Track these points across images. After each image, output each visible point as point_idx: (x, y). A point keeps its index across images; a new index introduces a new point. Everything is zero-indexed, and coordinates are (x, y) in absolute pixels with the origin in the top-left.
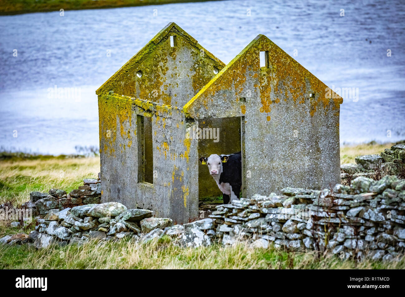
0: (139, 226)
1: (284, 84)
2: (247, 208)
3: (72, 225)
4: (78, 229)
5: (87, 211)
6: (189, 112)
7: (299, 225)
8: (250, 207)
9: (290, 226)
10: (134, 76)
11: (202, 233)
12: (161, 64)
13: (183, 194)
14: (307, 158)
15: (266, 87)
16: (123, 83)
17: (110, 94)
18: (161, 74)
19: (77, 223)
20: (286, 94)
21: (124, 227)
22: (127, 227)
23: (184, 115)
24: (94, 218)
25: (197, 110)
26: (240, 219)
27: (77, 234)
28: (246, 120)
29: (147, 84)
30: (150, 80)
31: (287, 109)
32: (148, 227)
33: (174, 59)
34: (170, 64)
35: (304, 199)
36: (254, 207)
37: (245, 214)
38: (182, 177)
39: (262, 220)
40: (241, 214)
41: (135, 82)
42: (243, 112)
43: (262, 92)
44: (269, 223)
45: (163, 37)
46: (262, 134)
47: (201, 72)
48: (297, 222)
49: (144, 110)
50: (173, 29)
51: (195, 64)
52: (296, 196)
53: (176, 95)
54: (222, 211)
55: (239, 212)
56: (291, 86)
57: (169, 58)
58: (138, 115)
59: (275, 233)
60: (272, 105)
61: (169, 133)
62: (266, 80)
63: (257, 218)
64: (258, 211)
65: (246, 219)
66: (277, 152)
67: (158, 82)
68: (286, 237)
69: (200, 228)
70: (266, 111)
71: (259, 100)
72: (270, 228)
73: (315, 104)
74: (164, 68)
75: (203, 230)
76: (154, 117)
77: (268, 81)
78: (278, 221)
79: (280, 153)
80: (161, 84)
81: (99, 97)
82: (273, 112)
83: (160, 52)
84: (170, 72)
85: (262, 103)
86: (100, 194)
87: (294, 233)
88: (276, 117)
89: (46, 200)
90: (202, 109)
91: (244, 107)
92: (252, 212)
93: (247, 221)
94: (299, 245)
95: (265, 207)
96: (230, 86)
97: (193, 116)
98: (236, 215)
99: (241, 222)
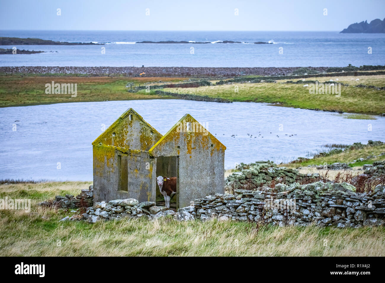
0: (149, 211)
1: (198, 140)
2: (215, 200)
3: (110, 210)
4: (114, 212)
5: (118, 203)
6: (152, 153)
7: (246, 209)
8: (217, 200)
9: (241, 209)
10: (112, 135)
11: (189, 213)
12: (125, 129)
13: (147, 196)
14: (208, 178)
15: (190, 141)
16: (106, 139)
17: (100, 144)
18: (125, 134)
19: (114, 209)
20: (199, 144)
21: (141, 211)
22: (143, 211)
23: (149, 155)
24: (122, 206)
25: (156, 152)
26: (211, 206)
27: (114, 215)
28: (180, 158)
29: (118, 139)
30: (119, 138)
31: (200, 152)
32: (155, 211)
33: (131, 127)
34: (129, 129)
35: (248, 195)
36: (219, 200)
37: (214, 203)
38: (147, 187)
39: (224, 206)
40: (211, 204)
41: (111, 138)
42: (179, 154)
43: (188, 143)
44: (228, 208)
45: (126, 115)
46: (187, 165)
47: (144, 133)
48: (245, 207)
49: (123, 152)
50: (131, 111)
51: (142, 129)
52: (243, 194)
53: (132, 146)
54: (200, 202)
55: (209, 203)
56: (202, 140)
57: (129, 126)
58: (118, 155)
59: (232, 213)
60: (192, 150)
61: (139, 164)
62: (190, 137)
63: (221, 205)
64: (221, 202)
65: (215, 206)
66: (194, 174)
67: (123, 139)
68: (238, 214)
69: (188, 211)
70: (190, 153)
71: (186, 147)
72: (229, 210)
73: (213, 150)
74: (126, 132)
75: (189, 212)
76: (129, 156)
77: (191, 138)
78: (233, 206)
79: (196, 175)
80: (125, 140)
81: (94, 146)
82: (193, 154)
83: (124, 123)
84: (129, 133)
85: (188, 149)
86: (93, 197)
87: (243, 212)
88: (194, 156)
89: (65, 200)
90: (158, 152)
91: (179, 151)
92: (218, 203)
93: (215, 207)
94: (246, 219)
95: (226, 200)
96: (172, 140)
97: (154, 155)
98: (208, 204)
99: (211, 207)
